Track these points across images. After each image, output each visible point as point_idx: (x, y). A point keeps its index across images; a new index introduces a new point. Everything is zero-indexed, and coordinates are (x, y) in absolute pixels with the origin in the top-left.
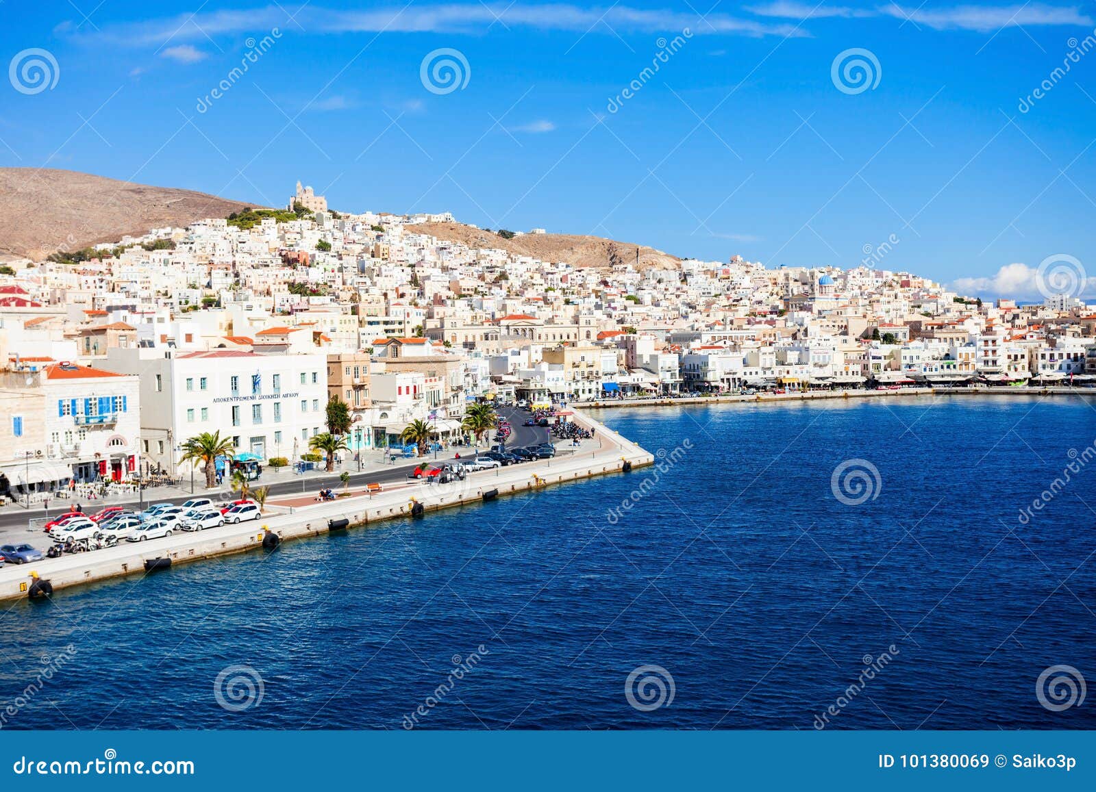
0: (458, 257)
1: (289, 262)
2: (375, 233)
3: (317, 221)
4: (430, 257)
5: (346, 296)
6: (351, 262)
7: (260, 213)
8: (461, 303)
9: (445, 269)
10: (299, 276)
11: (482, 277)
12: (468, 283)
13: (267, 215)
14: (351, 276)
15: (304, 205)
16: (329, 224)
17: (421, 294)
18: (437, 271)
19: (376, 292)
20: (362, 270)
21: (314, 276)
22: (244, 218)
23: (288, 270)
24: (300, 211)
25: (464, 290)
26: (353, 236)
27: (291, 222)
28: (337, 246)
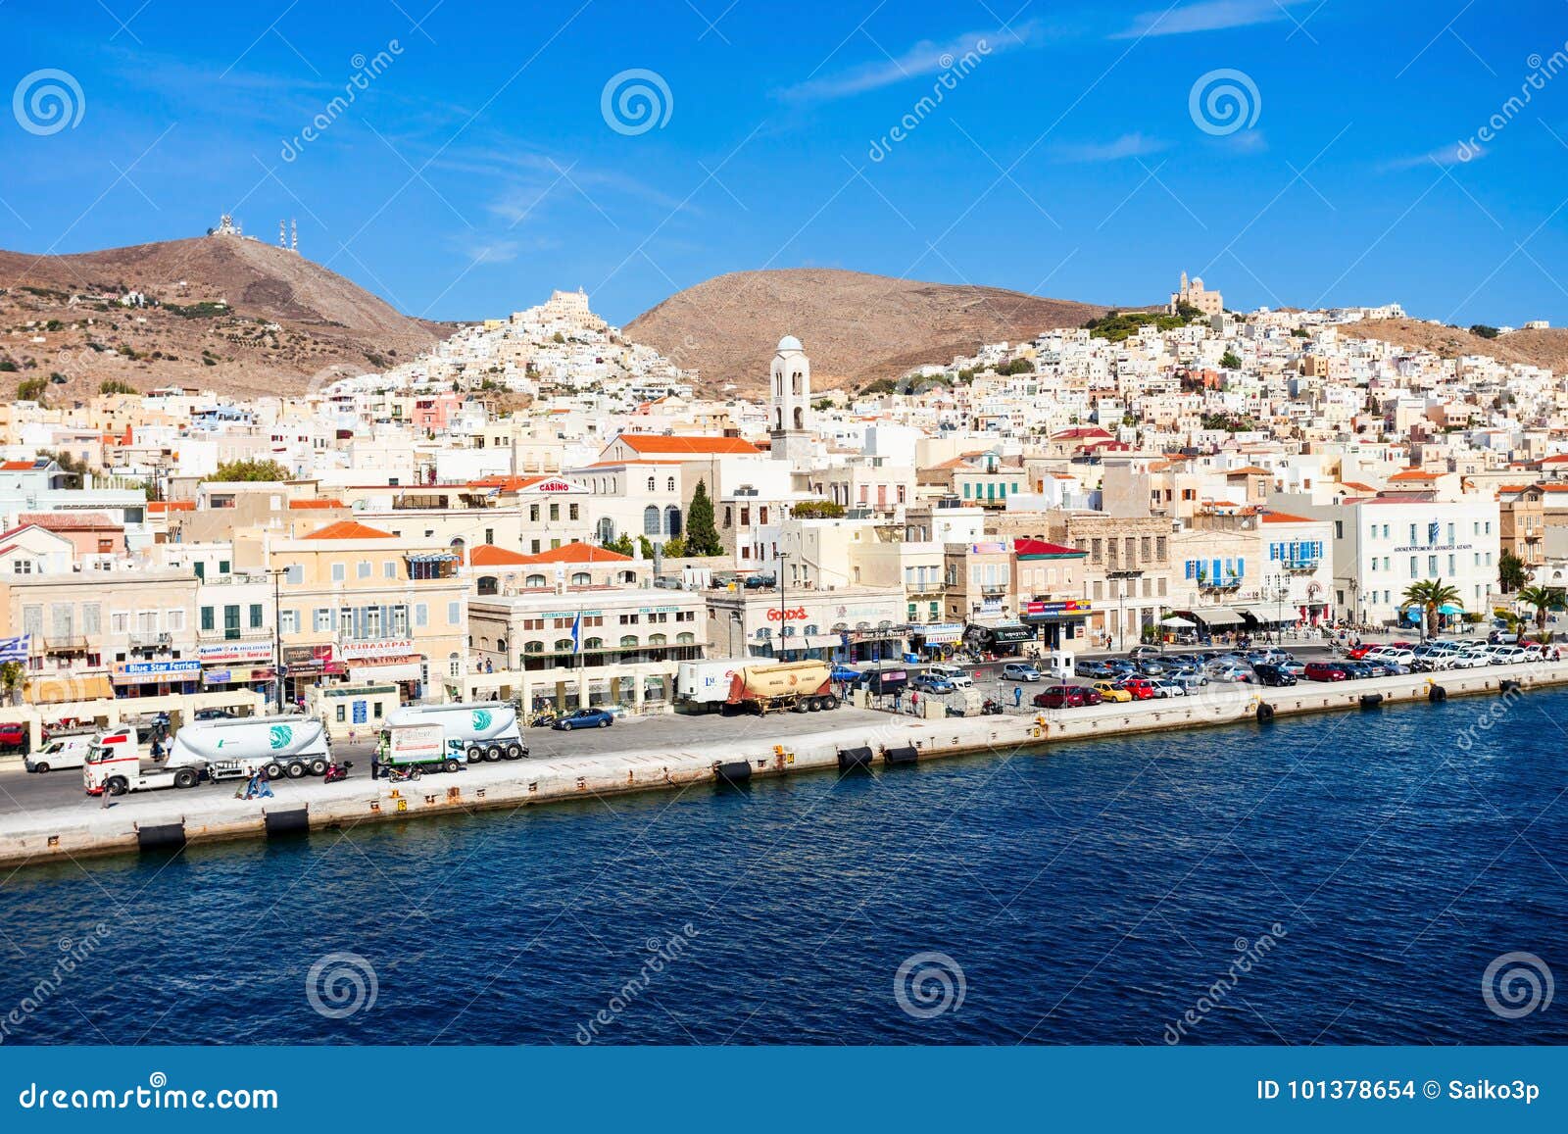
0: (1430, 370)
1: (1190, 385)
2: (1298, 341)
3: (1214, 326)
4: (1388, 373)
5: (1283, 431)
6: (1276, 382)
7: (1131, 319)
8: (1455, 439)
9: (1416, 389)
10: (1214, 404)
11: (1471, 400)
12: (1458, 410)
13: (1143, 321)
14: (1282, 403)
15: (1193, 305)
16: (1230, 330)
17: (1390, 427)
18: (1404, 394)
19: (1322, 426)
20: (1294, 395)
21: (1233, 403)
22: (1114, 326)
23: (1194, 397)
24: (1186, 313)
25: (1452, 419)
26: (1268, 346)
27: (1178, 330)
28: (1249, 360)
